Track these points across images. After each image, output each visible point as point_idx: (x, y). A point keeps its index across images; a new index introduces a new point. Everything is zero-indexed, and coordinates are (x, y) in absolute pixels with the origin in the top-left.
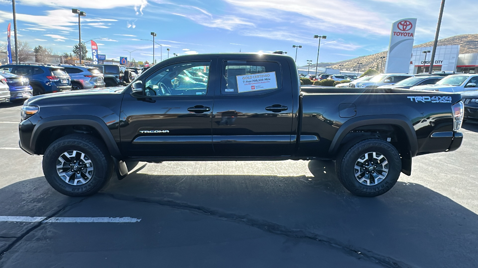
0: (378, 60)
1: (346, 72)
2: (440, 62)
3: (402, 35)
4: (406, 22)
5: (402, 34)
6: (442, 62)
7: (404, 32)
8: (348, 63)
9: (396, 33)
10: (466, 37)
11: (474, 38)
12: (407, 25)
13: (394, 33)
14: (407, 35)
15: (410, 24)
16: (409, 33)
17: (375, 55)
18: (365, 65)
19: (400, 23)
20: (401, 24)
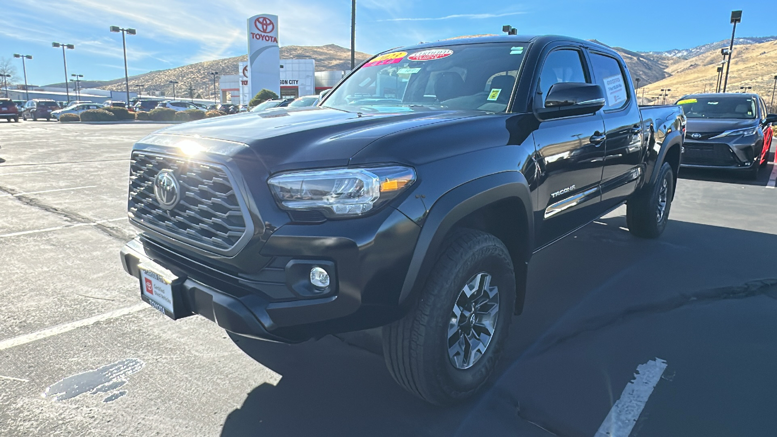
0: (185, 79)
1: (148, 96)
2: (295, 82)
3: (263, 39)
4: (265, 19)
5: (263, 37)
6: (297, 82)
7: (266, 34)
8: (133, 82)
9: (255, 35)
10: (295, 50)
11: (303, 52)
12: (267, 25)
13: (253, 35)
14: (270, 40)
15: (271, 23)
16: (272, 37)
17: (177, 70)
18: (164, 85)
19: (258, 20)
20: (259, 22)
